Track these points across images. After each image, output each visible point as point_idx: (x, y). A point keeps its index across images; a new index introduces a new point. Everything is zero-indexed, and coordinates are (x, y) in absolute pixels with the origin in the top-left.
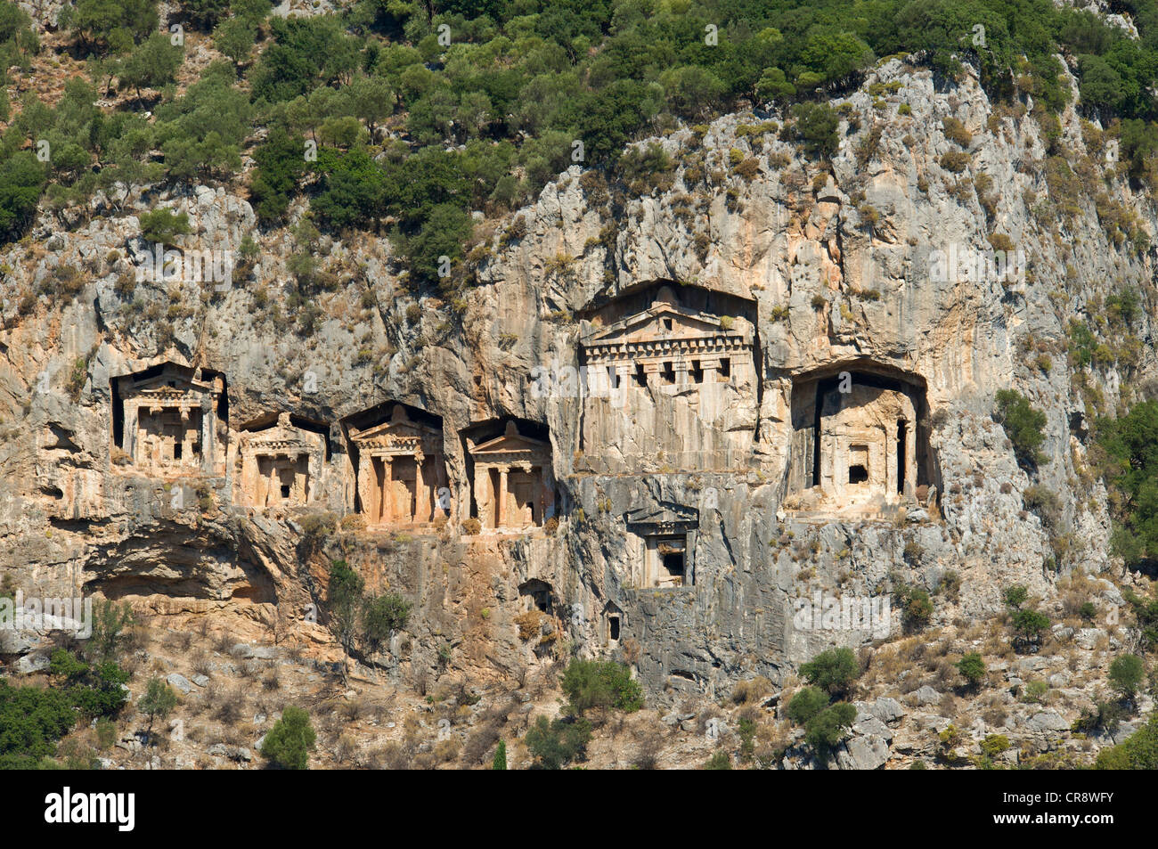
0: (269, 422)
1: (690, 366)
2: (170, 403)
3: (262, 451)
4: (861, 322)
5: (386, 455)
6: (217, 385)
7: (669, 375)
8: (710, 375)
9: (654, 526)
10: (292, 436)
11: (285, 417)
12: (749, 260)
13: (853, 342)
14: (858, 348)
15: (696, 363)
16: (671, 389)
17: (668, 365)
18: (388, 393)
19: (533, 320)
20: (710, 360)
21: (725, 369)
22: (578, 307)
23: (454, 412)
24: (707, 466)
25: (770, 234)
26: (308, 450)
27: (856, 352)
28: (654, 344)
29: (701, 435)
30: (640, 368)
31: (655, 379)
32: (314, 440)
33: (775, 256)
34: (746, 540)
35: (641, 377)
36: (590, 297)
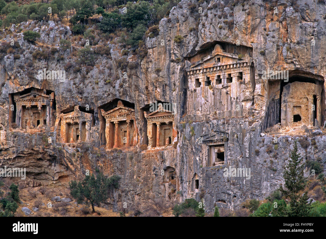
0: (71, 110)
1: (227, 76)
2: (34, 104)
3: (68, 121)
4: (296, 54)
5: (116, 121)
6: (52, 96)
7: (219, 81)
8: (234, 80)
9: (211, 141)
10: (80, 115)
11: (77, 108)
12: (250, 31)
13: (292, 62)
14: (295, 65)
15: (230, 75)
16: (220, 86)
17: (219, 76)
18: (115, 95)
19: (168, 62)
20: (234, 74)
21: (240, 76)
22: (185, 55)
23: (139, 101)
24: (233, 115)
25: (258, 20)
26: (86, 120)
27: (294, 67)
28: (213, 68)
29: (232, 103)
30: (208, 78)
31: (214, 82)
32: (88, 116)
33: (261, 29)
34: (247, 144)
35: (208, 83)
36: (189, 51)
